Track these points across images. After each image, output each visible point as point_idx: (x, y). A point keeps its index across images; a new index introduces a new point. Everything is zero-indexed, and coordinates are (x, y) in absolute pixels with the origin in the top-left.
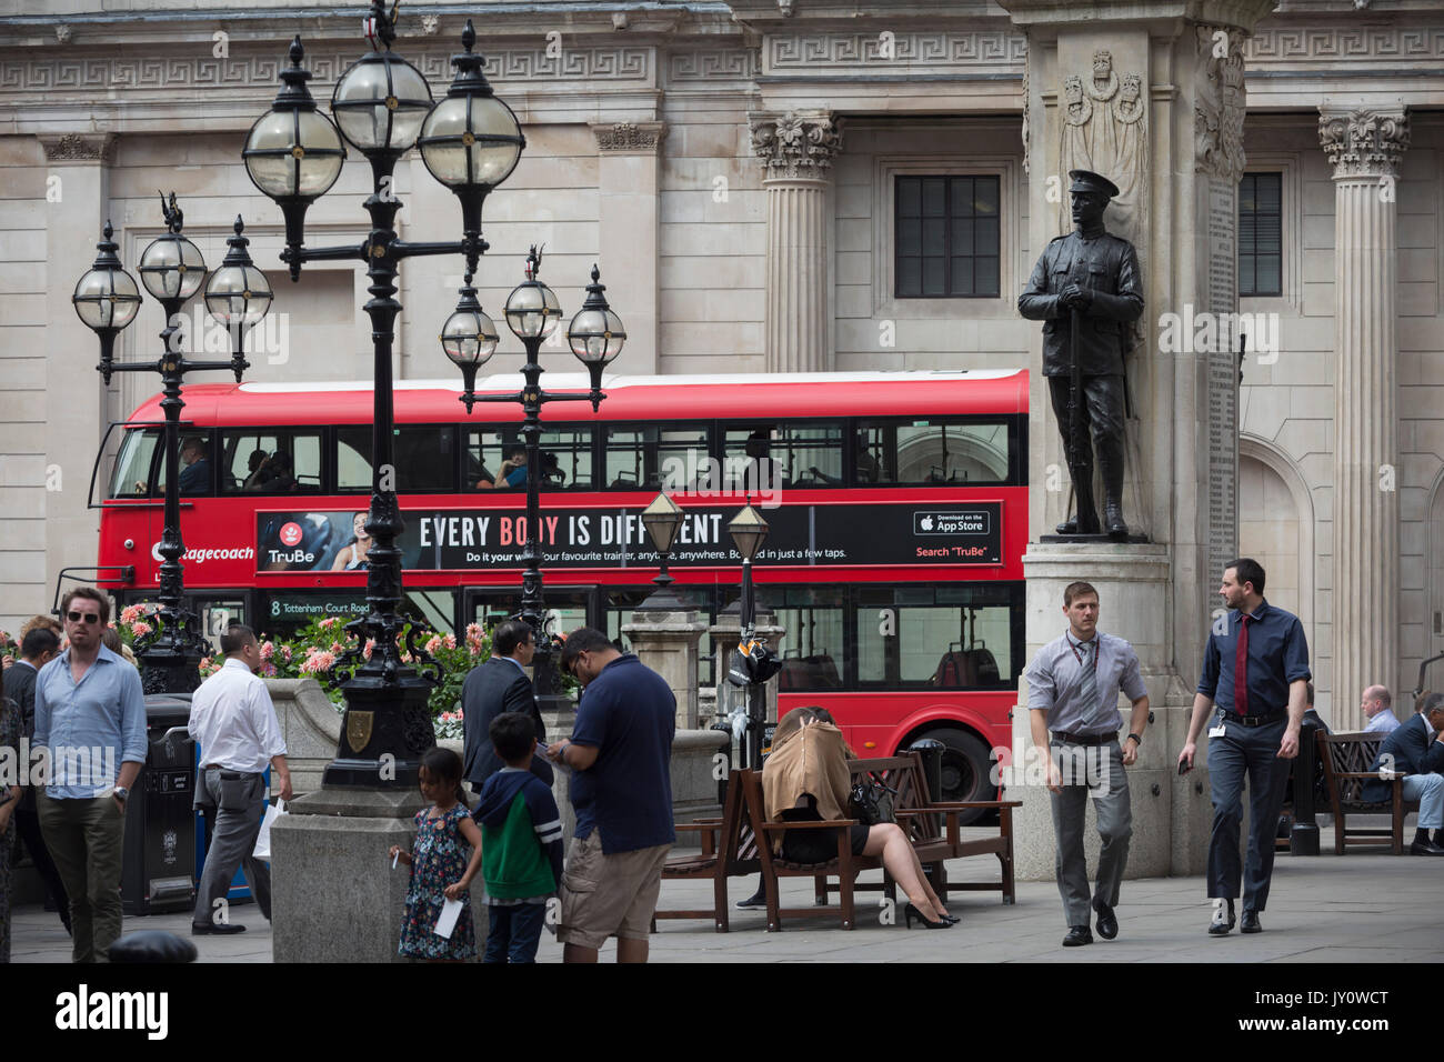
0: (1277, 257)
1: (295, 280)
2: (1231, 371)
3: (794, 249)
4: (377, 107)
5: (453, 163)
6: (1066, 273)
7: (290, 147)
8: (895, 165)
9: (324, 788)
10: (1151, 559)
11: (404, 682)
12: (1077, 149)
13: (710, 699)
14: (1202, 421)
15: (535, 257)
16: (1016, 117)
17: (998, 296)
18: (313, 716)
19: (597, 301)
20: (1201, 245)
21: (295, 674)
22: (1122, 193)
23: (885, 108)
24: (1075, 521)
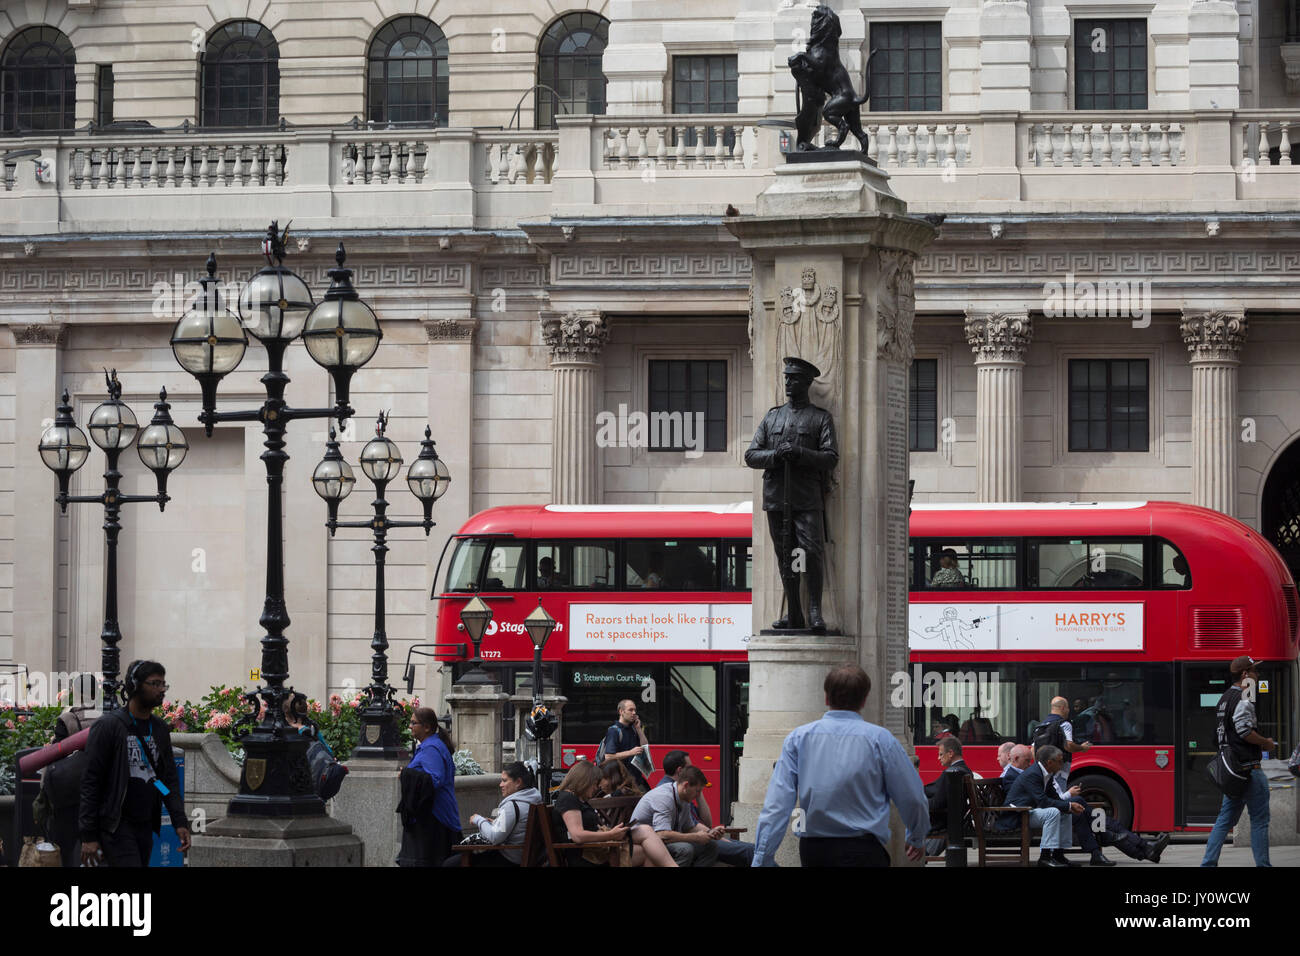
0: (933, 423)
1: (209, 436)
2: (903, 507)
3: (573, 414)
4: (272, 308)
5: (328, 349)
6: (781, 434)
7: (206, 336)
8: (648, 352)
9: (228, 816)
10: (843, 647)
11: (289, 738)
12: (789, 341)
13: (510, 750)
14: (882, 545)
15: (383, 420)
16: (744, 317)
17: (725, 450)
18: (215, 761)
19: (429, 453)
20: (881, 414)
21: (202, 730)
22: (823, 374)
23: (642, 309)
24: (787, 619)
